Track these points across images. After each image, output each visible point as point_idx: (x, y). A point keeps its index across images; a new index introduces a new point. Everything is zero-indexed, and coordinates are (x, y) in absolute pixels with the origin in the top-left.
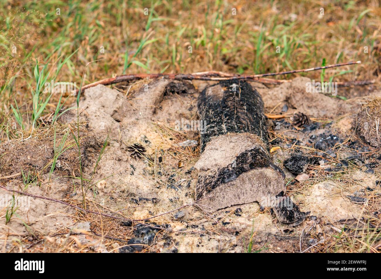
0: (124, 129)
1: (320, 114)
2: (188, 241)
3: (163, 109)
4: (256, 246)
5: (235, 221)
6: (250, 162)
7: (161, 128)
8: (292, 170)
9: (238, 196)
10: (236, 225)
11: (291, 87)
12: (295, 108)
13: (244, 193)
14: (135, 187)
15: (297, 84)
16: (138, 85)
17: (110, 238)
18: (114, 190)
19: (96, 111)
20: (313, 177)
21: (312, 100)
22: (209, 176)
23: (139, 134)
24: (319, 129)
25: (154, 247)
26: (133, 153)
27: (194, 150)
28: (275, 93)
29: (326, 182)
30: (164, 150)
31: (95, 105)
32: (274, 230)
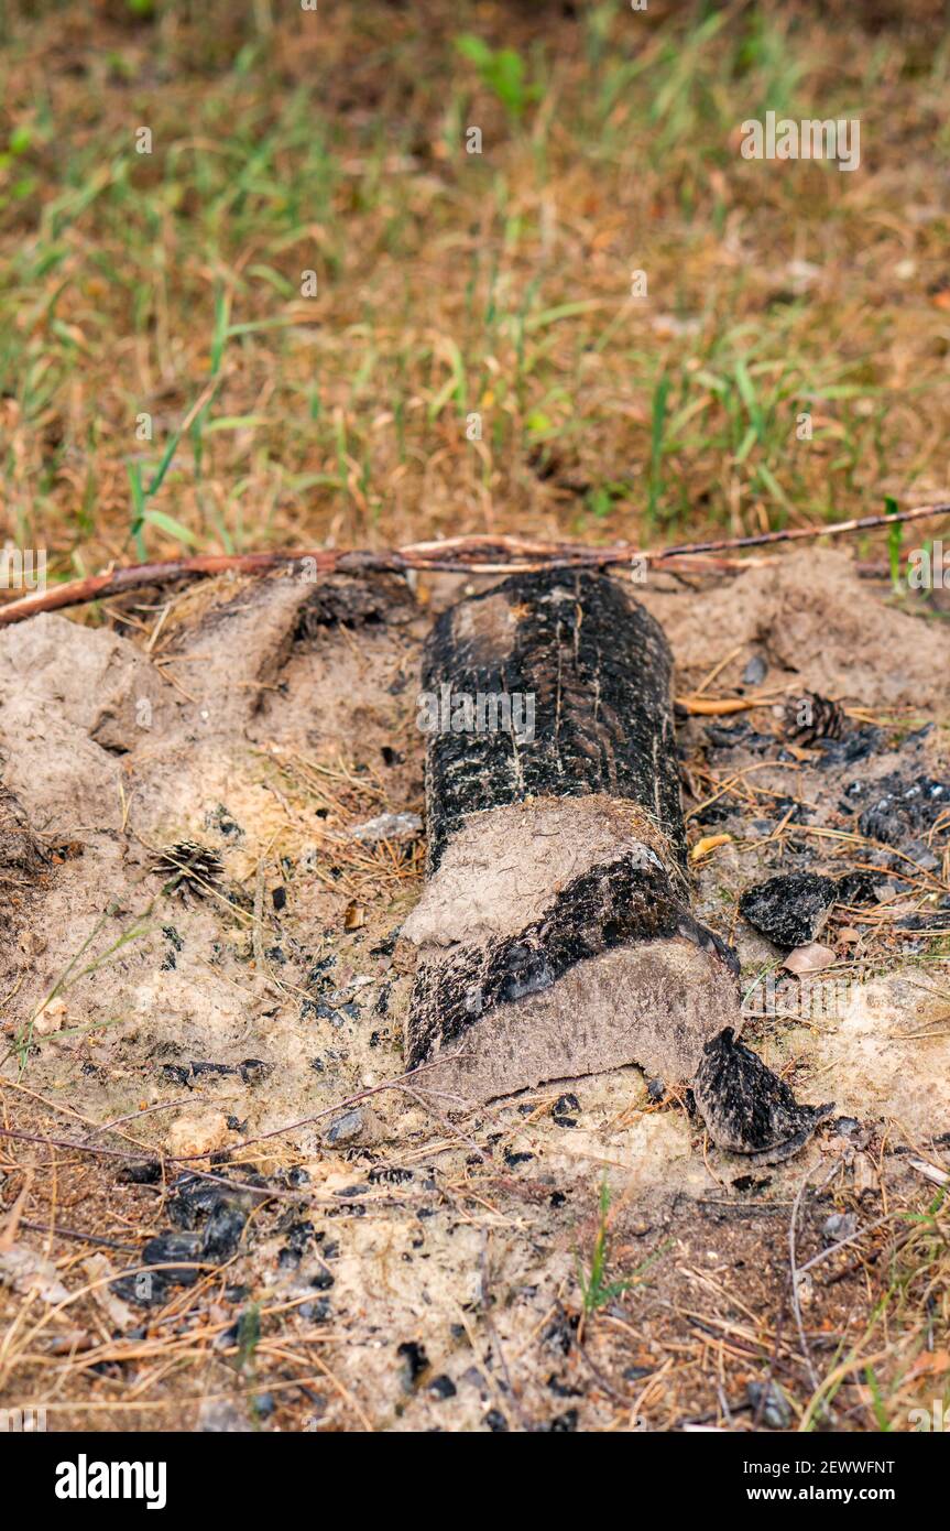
0: (138, 784)
1: (886, 693)
2: (373, 1236)
3: (292, 691)
4: (628, 1248)
5: (553, 1147)
6: (606, 916)
7: (285, 769)
8: (770, 933)
9: (565, 1046)
10: (558, 1163)
11: (775, 587)
12: (794, 670)
13: (584, 1036)
14: (178, 1019)
15: (798, 576)
16: (194, 603)
17: (76, 1238)
18: (98, 1037)
19: (32, 716)
20: (849, 956)
21: (855, 636)
22: (456, 970)
23: (199, 801)
24: (879, 754)
25: (242, 1265)
26: (173, 879)
27: (409, 856)
28: (717, 612)
29: (896, 976)
30: (294, 859)
31: (28, 694)
32: (697, 1182)
